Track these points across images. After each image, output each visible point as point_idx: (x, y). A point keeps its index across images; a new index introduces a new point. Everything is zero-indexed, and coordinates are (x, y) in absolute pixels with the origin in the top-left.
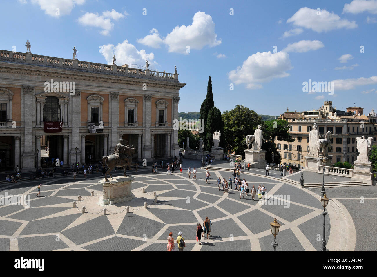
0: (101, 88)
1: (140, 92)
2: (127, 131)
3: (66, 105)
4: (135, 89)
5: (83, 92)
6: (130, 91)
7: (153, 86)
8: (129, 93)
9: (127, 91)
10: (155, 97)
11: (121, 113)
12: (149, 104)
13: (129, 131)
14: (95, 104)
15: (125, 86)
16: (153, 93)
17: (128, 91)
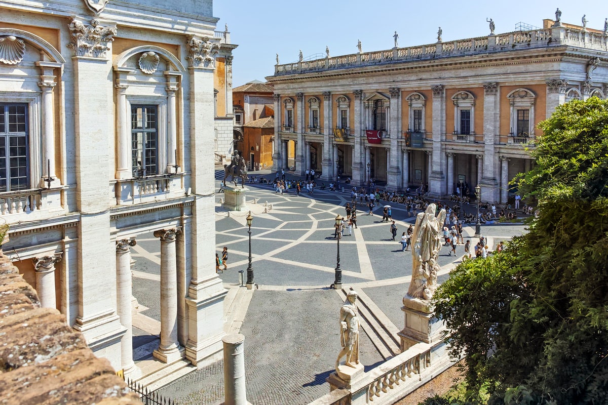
0: (419, 82)
1: (475, 79)
2: (458, 148)
3: (388, 109)
4: (467, 75)
5: (403, 90)
6: (458, 80)
7: (497, 65)
8: (457, 83)
9: (453, 80)
10: (507, 84)
11: (449, 117)
12: (489, 100)
13: (461, 148)
14: (417, 106)
15: (452, 73)
16: (499, 77)
17: (456, 80)
